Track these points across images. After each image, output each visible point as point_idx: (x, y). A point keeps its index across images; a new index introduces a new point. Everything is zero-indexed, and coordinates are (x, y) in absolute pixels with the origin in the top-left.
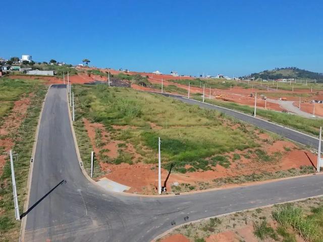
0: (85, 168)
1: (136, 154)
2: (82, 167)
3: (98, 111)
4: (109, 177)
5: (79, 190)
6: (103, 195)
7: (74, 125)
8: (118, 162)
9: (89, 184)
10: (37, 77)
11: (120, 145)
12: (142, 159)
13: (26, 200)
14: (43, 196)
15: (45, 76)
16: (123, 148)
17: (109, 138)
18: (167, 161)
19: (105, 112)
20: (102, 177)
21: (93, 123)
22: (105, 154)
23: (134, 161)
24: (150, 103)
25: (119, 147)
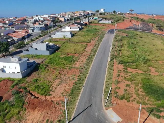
0: (104, 98)
1: (134, 94)
2: (103, 97)
3: (124, 55)
4: (114, 109)
5: (96, 114)
6: (107, 121)
7: (109, 65)
8: (122, 98)
9: (102, 111)
10: (103, 25)
11: (127, 86)
12: (136, 99)
13: (73, 113)
14: (80, 112)
15: (107, 24)
16: (128, 88)
17: (123, 78)
18: (150, 105)
19: (127, 57)
20: (110, 107)
21: (118, 64)
22: (117, 90)
23: (131, 99)
24: (158, 50)
25: (126, 86)
